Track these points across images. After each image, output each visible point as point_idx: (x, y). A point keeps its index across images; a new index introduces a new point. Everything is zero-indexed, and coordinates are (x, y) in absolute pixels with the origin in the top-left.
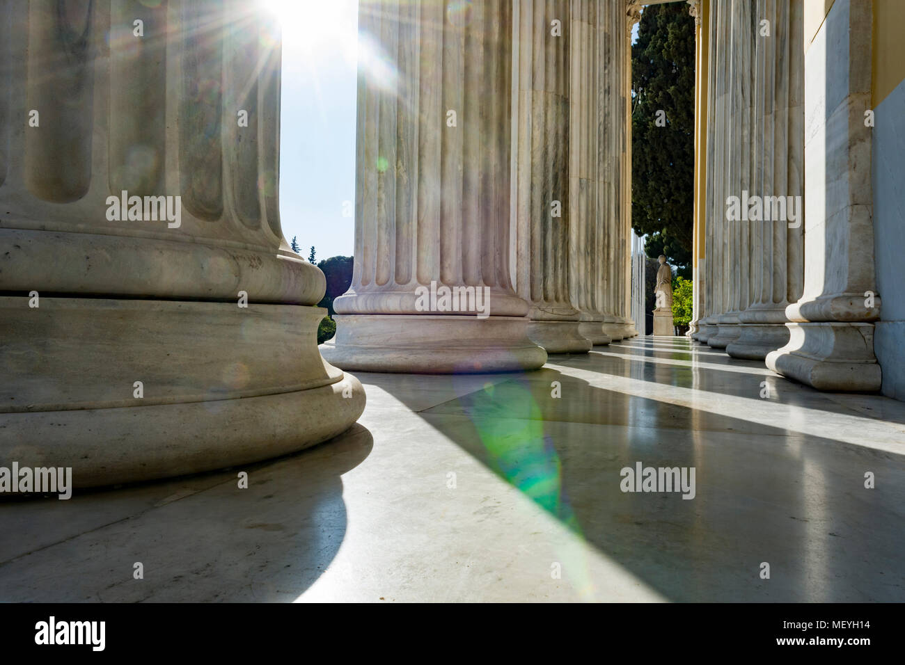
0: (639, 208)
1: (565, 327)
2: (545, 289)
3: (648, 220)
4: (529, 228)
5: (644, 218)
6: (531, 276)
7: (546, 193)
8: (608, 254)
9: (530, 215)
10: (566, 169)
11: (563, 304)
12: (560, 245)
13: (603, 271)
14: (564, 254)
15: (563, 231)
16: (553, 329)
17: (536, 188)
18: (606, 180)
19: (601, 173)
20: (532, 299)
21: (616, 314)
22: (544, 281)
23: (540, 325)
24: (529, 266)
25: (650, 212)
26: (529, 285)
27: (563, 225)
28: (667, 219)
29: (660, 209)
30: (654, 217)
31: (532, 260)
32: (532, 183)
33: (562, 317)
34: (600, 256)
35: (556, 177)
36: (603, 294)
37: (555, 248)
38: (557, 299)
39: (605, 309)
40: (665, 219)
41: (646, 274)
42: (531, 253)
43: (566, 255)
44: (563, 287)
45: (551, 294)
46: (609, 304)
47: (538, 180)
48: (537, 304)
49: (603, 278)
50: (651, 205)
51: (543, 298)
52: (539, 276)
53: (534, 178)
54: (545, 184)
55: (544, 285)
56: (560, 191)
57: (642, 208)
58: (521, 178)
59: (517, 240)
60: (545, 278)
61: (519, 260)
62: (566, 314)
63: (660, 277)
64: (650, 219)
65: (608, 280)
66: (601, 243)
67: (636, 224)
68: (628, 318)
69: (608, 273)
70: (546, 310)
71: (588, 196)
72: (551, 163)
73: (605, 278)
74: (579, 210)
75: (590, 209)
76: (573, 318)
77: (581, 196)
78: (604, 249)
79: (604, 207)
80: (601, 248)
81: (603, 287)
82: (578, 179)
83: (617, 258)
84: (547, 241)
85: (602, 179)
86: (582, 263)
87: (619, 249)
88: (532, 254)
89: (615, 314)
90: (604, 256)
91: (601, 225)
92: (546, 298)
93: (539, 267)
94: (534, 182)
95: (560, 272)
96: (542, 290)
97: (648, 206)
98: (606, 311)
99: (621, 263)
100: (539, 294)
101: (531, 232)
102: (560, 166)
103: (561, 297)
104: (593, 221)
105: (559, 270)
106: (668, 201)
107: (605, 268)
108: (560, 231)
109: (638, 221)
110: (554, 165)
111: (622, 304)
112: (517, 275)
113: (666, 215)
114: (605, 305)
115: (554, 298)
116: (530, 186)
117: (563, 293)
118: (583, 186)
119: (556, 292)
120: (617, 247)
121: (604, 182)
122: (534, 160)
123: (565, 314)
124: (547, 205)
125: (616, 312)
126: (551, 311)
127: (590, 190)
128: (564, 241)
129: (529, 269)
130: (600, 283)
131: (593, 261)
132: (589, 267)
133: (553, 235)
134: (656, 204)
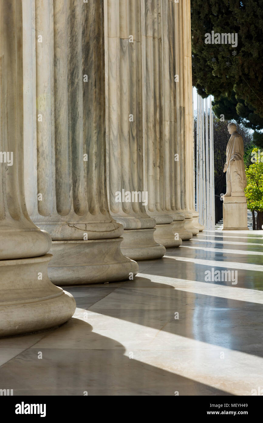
0: (202, 61)
1: (103, 247)
2: (75, 198)
3: (213, 78)
4: (53, 118)
5: (209, 75)
6: (56, 181)
7: (74, 69)
8: (161, 133)
9: (53, 100)
10: (99, 36)
11: (99, 217)
12: (94, 138)
13: (155, 155)
14: (99, 149)
15: (98, 118)
16: (87, 250)
17: (61, 62)
18: (156, 35)
19: (150, 26)
20: (59, 211)
21: (174, 208)
22: (74, 186)
23: (69, 247)
24: (54, 168)
25: (215, 68)
26: (54, 193)
27: (98, 110)
28: (237, 77)
29: (227, 63)
30: (221, 74)
31: (57, 160)
32: (55, 56)
33: (98, 235)
34: (150, 137)
35: (86, 49)
36: (155, 184)
37: (87, 142)
38: (91, 210)
39: (158, 205)
40: (234, 77)
41: (215, 141)
42: (56, 149)
43: (103, 150)
44: (100, 193)
45: (84, 204)
46: (163, 197)
47: (64, 52)
48: (66, 218)
49: (154, 165)
50: (217, 59)
51: (72, 210)
52: (67, 180)
53: (58, 50)
54: (72, 58)
55: (74, 191)
56: (93, 67)
57: (205, 61)
58: (40, 50)
59: (38, 132)
60: (75, 182)
61: (41, 159)
62: (104, 229)
63: (230, 152)
64: (216, 77)
65: (161, 166)
66: (151, 119)
67: (199, 81)
68: (190, 210)
69: (162, 157)
70: (77, 226)
71: (131, 62)
72: (79, 31)
73: (158, 164)
74: (121, 80)
75: (135, 79)
76: (113, 234)
77: (123, 61)
78: (155, 126)
79: (154, 70)
80: (151, 125)
81: (155, 177)
82: (118, 41)
83: (174, 133)
84: (77, 133)
85: (150, 33)
86: (126, 151)
87: (176, 121)
88: (57, 152)
89: (172, 209)
90: (155, 136)
91: (151, 94)
92: (77, 210)
93: (67, 168)
94: (58, 55)
95: (95, 173)
96: (71, 199)
97: (214, 60)
98: (159, 207)
99: (179, 138)
100: (68, 204)
101: (55, 122)
102: (91, 34)
103: (97, 207)
104: (139, 95)
105: (94, 172)
106: (238, 53)
107: (158, 151)
108: (94, 120)
109: (202, 79)
110: (83, 33)
111: (181, 192)
112: (38, 180)
113: (235, 71)
114: (159, 201)
115: (87, 209)
116: (52, 60)
117: (100, 201)
118: (125, 49)
119: (90, 200)
120: (173, 120)
121: (154, 38)
122: (58, 25)
123: (102, 230)
124: (75, 86)
125: (174, 205)
126: (83, 226)
127: (134, 54)
128: (99, 132)
129: (54, 171)
130: (151, 172)
131: (140, 148)
132: (135, 156)
133: (85, 124)
134: (223, 57)
